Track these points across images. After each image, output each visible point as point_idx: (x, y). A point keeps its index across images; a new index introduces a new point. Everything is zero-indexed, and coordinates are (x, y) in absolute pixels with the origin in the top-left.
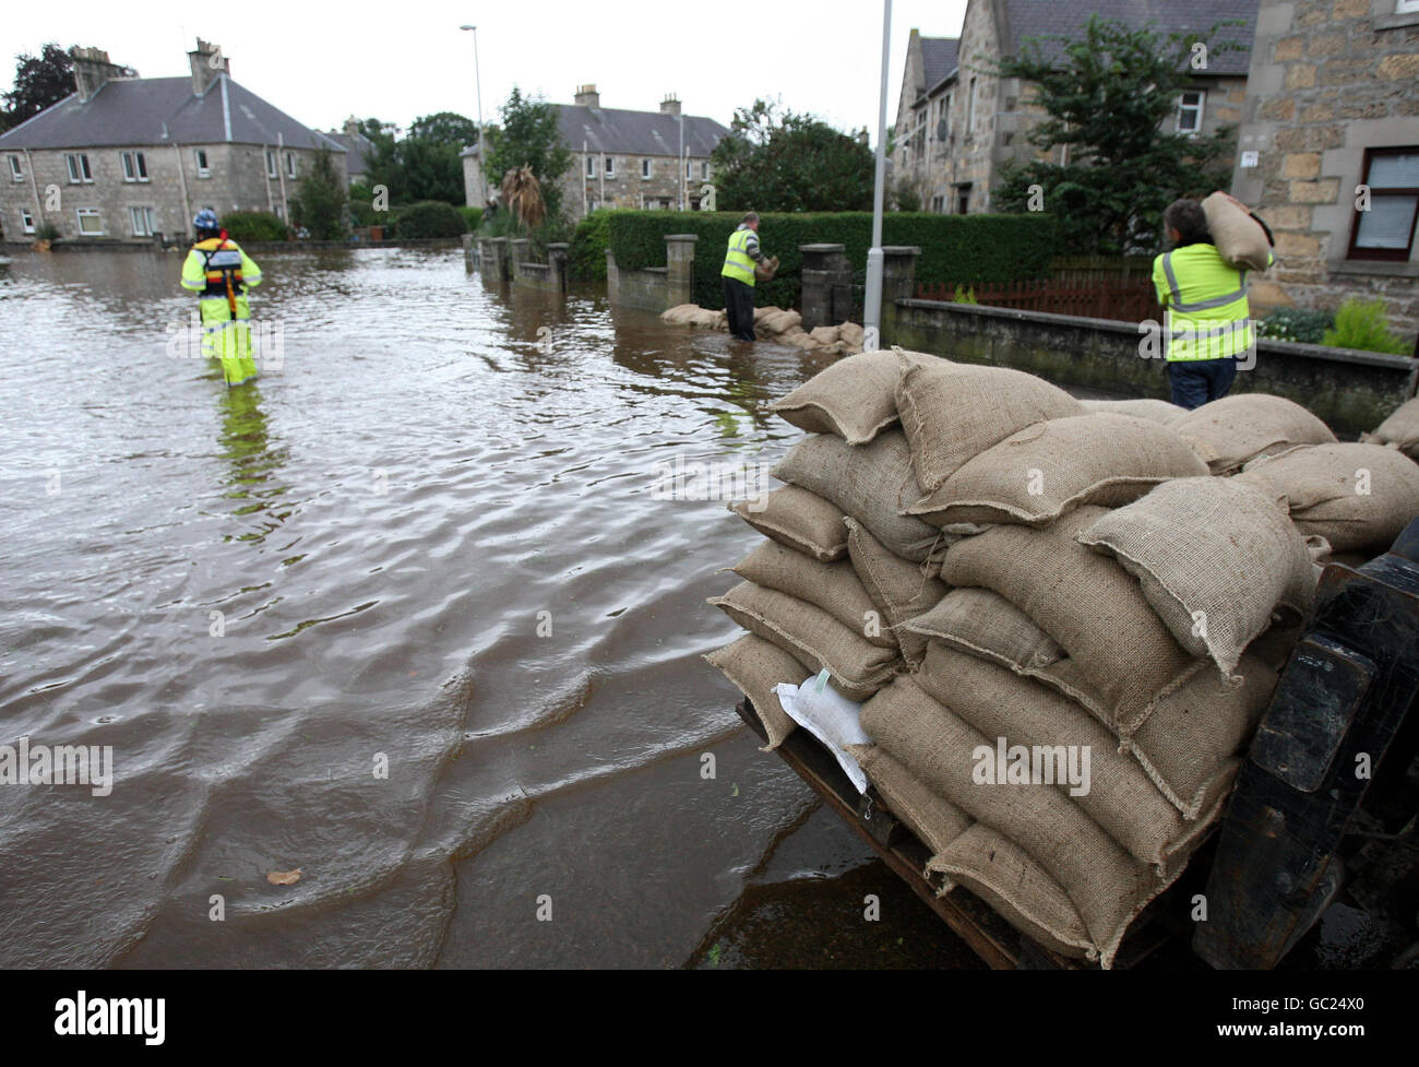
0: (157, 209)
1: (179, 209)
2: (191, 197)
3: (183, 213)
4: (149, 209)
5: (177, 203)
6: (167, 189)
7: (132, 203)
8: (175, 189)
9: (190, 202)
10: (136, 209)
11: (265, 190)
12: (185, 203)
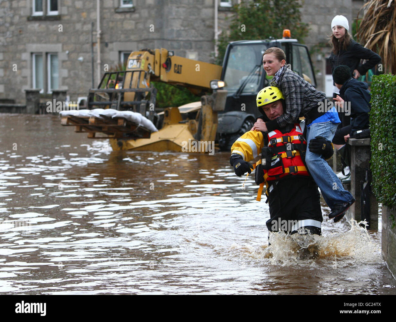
0: (63, 56)
1: (89, 56)
2: (107, 38)
3: (93, 61)
4: (54, 55)
5: (88, 46)
6: (78, 26)
7: (35, 47)
8: (88, 27)
9: (105, 44)
10: (38, 55)
11: (212, 27)
12: (98, 47)
